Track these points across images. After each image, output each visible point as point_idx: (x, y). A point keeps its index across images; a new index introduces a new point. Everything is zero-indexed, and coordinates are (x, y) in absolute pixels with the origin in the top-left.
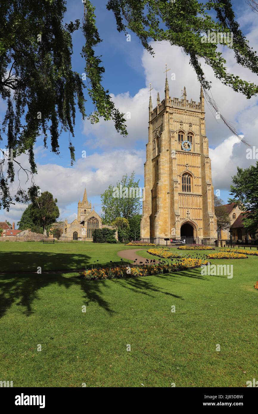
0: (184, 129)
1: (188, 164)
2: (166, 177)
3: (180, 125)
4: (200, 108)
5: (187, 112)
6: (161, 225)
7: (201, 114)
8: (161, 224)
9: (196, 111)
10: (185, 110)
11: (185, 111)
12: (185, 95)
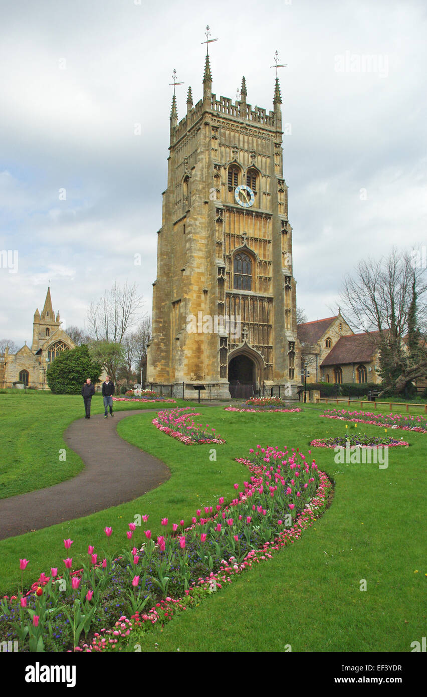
0: (240, 161)
1: (246, 234)
2: (201, 258)
3: (233, 152)
4: (273, 122)
5: (246, 127)
6: (187, 358)
7: (274, 135)
8: (189, 355)
9: (266, 127)
10: (242, 124)
11: (244, 125)
12: (244, 93)
